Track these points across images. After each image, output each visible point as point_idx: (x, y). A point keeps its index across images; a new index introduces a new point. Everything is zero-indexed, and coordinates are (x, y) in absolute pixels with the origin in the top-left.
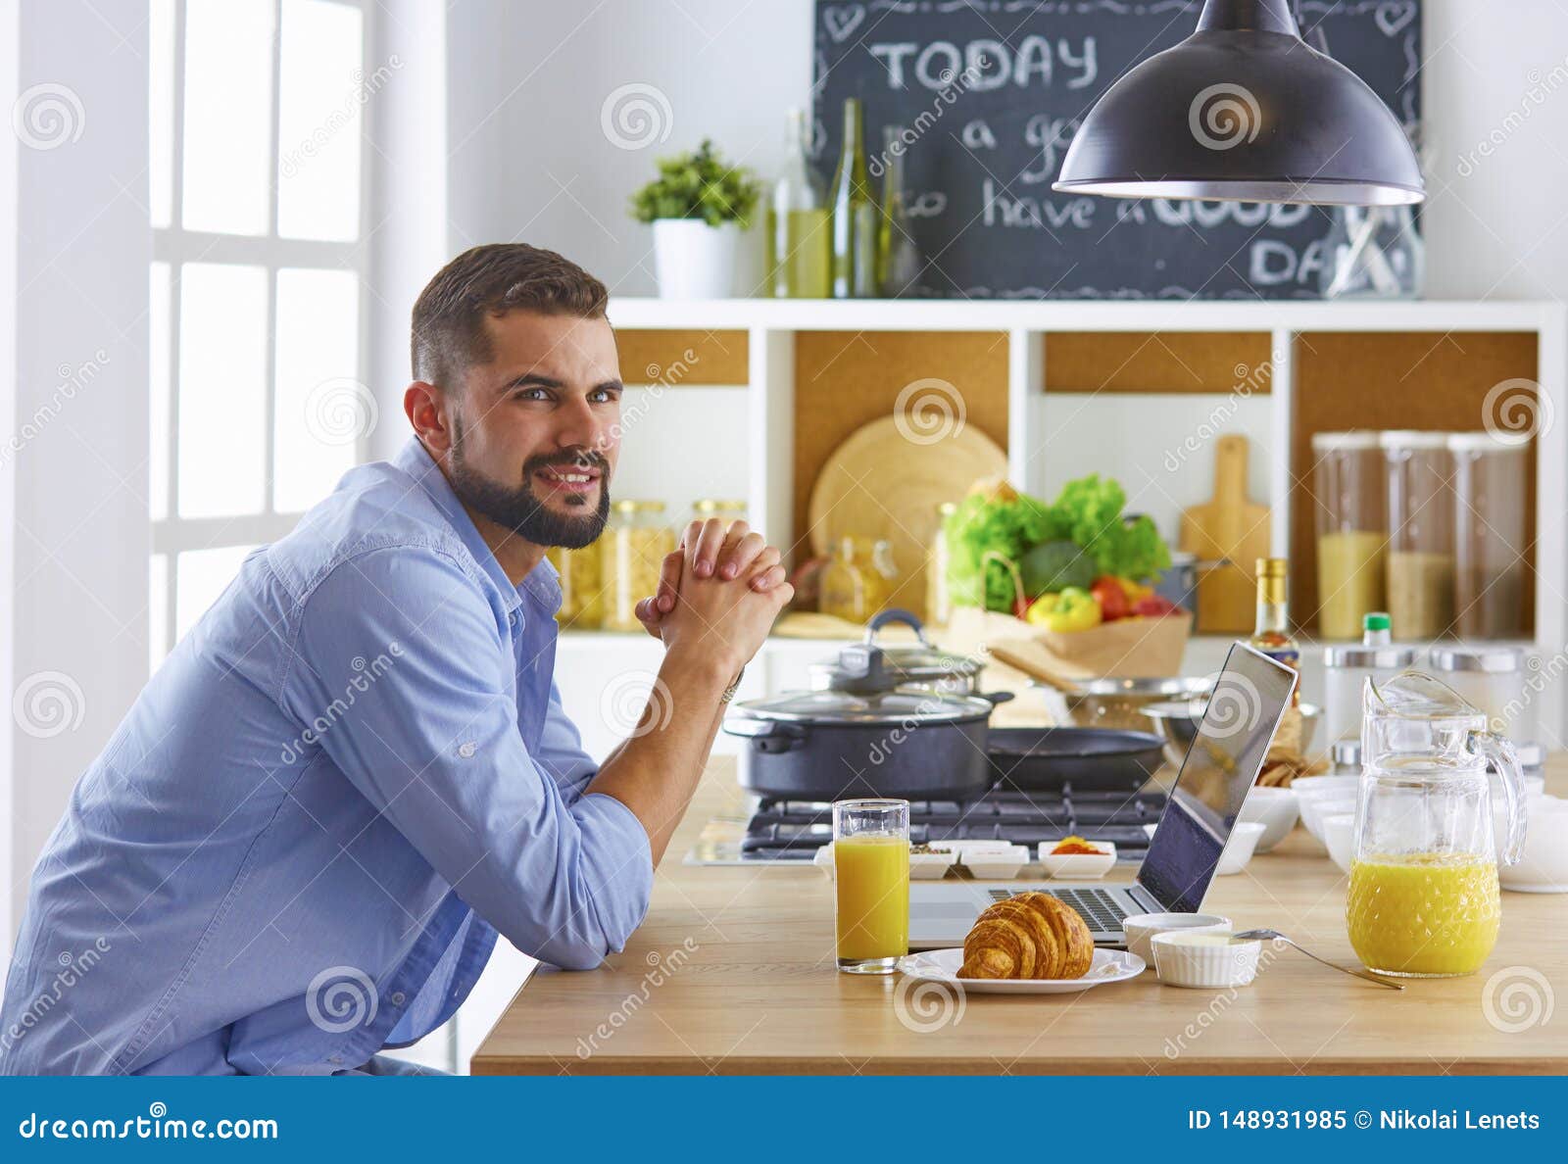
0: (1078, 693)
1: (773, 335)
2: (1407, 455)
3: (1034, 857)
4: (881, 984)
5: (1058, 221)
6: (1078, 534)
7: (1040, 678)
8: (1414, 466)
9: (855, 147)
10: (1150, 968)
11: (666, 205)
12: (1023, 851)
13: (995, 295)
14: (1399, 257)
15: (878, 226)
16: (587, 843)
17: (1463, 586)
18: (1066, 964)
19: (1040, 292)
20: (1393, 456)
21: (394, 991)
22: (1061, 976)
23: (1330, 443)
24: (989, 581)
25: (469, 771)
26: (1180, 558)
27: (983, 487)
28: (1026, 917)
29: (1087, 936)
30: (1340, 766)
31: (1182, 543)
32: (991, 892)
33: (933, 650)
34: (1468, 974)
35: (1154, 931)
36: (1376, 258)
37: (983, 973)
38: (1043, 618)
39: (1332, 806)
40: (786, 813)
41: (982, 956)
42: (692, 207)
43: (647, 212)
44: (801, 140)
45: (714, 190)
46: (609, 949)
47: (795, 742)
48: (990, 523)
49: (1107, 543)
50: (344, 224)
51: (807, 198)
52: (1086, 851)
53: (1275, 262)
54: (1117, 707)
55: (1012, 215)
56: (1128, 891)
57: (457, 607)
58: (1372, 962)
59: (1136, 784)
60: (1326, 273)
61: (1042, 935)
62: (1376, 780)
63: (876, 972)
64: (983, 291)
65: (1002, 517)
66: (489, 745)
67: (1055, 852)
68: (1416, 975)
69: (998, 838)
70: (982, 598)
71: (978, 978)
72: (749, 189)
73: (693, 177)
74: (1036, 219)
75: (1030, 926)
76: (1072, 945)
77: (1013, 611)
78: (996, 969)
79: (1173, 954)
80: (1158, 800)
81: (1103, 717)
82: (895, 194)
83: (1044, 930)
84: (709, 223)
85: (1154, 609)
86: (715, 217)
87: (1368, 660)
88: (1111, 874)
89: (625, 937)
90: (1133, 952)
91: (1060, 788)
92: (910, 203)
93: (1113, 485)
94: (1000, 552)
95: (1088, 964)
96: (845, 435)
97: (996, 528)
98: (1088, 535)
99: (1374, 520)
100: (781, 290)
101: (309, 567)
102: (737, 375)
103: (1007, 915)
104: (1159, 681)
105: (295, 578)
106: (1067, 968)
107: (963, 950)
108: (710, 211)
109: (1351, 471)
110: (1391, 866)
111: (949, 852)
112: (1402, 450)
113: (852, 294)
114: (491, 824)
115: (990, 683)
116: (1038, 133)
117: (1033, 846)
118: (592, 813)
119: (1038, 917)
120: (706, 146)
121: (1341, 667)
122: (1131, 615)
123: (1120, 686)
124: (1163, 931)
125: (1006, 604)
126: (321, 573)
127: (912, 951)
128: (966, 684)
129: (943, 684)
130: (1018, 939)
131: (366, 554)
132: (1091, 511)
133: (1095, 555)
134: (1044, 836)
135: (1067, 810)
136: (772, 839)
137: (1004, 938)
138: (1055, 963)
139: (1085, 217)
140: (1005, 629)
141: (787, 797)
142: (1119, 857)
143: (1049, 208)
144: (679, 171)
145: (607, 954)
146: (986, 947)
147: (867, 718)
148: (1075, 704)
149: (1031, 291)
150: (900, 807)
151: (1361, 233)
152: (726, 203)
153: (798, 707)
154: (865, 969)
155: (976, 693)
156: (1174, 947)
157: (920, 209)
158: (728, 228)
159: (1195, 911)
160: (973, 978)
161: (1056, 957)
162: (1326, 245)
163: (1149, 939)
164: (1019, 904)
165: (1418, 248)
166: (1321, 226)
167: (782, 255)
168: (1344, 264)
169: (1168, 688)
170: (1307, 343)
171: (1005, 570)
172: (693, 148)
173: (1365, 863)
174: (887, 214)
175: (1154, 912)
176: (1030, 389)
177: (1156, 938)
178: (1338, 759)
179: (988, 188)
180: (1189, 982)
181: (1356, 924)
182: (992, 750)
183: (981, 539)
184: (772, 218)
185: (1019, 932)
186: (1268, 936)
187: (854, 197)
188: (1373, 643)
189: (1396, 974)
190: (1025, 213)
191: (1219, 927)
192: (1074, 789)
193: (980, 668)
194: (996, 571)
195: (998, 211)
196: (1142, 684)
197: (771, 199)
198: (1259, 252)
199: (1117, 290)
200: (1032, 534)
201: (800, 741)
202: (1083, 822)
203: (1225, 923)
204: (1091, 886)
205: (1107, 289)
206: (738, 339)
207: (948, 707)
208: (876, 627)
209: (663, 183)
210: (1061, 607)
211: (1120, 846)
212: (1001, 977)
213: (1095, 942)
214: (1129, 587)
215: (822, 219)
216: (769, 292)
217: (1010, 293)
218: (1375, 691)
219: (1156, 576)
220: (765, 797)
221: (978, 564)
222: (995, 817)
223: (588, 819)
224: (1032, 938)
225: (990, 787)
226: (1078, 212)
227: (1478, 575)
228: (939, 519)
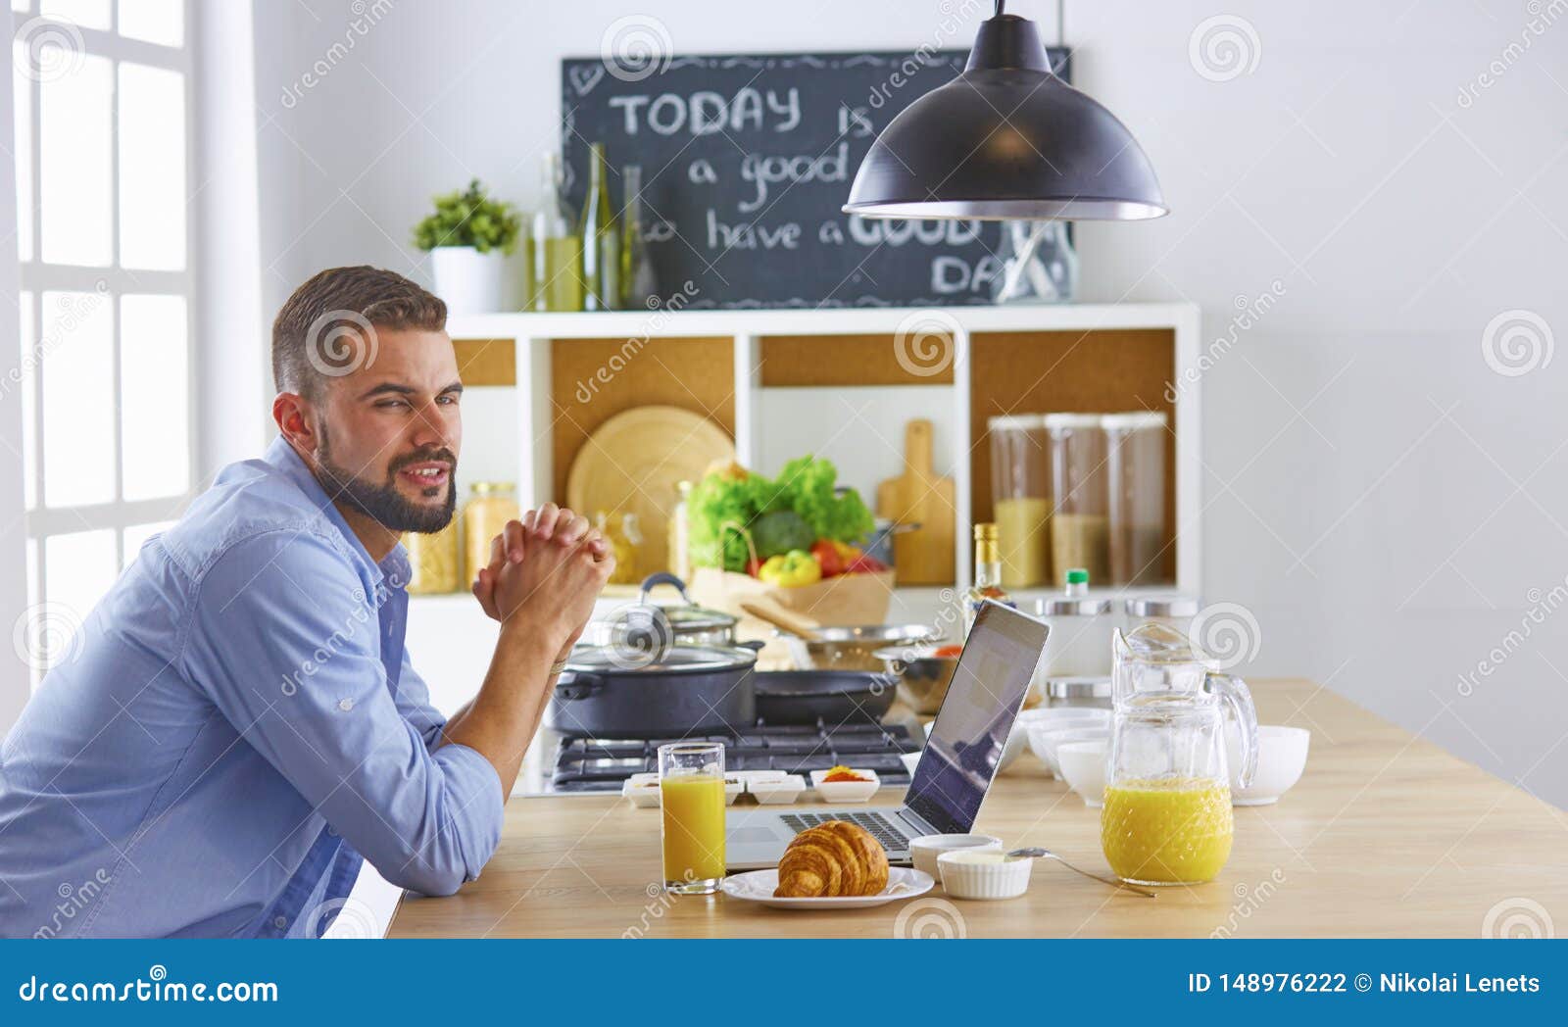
0: (818, 641)
1: (535, 343)
2: (1068, 433)
3: (809, 783)
4: (705, 904)
5: (770, 243)
6: (798, 505)
7: (784, 628)
8: (1073, 443)
9: (600, 184)
10: (938, 883)
11: (444, 236)
12: (799, 779)
13: (719, 306)
14: (1057, 268)
16: (451, 783)
17: (1116, 541)
18: (867, 883)
19: (757, 303)
20: (1056, 435)
21: (277, 916)
22: (863, 894)
23: (1004, 424)
24: (726, 546)
25: (348, 724)
26: (881, 523)
27: (718, 467)
28: (832, 843)
29: (883, 857)
30: (1053, 700)
31: (879, 510)
32: (781, 817)
33: (695, 607)
34: (1205, 882)
35: (937, 852)
36: (1038, 271)
37: (796, 893)
38: (773, 577)
39: (1063, 734)
40: (587, 750)
41: (796, 877)
42: (465, 237)
43: (426, 241)
44: (555, 178)
45: (483, 222)
46: (467, 876)
47: (594, 690)
48: (726, 497)
49: (822, 513)
50: (174, 257)
51: (560, 228)
52: (853, 779)
53: (952, 275)
54: (851, 651)
55: (732, 239)
56: (898, 813)
57: (335, 581)
58: (1125, 873)
59: (878, 717)
60: (997, 283)
61: (847, 858)
62: (1127, 717)
63: (700, 892)
64: (709, 303)
65: (736, 492)
66: (364, 701)
67: (827, 780)
68: (1163, 884)
69: (773, 769)
70: (721, 560)
71: (793, 896)
72: (511, 221)
73: (465, 212)
74: (751, 242)
75: (836, 850)
76: (872, 867)
77: (747, 570)
78: (808, 889)
79: (960, 872)
80: (900, 732)
81: (840, 660)
82: (634, 224)
83: (848, 854)
84: (479, 249)
85: (862, 567)
86: (484, 244)
87: (1073, 609)
88: (877, 797)
89: (481, 868)
90: (920, 869)
91: (815, 723)
92: (646, 230)
93: (827, 463)
94: (735, 522)
95: (885, 882)
96: (596, 426)
97: (731, 501)
98: (806, 504)
99: (1040, 487)
100: (541, 305)
101: (203, 549)
102: (507, 378)
103: (817, 841)
104: (883, 628)
105: (190, 559)
106: (868, 886)
107: (777, 871)
108: (479, 239)
109: (1021, 447)
110: (1140, 790)
111: (736, 782)
112: (1063, 429)
113: (600, 308)
114: (368, 769)
115: (743, 634)
116: (752, 169)
117: (806, 774)
118: (452, 760)
119: (843, 842)
120: (474, 185)
121: (1050, 615)
122: (844, 571)
123: (852, 634)
124: (945, 851)
125: (741, 565)
126: (214, 555)
127: (730, 873)
128: (724, 635)
129: (705, 636)
130: (826, 862)
131: (254, 537)
132: (808, 486)
133: (812, 523)
134: (814, 766)
135: (825, 743)
136: (581, 773)
137: (812, 860)
138: (858, 882)
139: (793, 240)
140: (740, 583)
141: (585, 736)
142: (882, 783)
143: (763, 233)
144: (453, 207)
145: (464, 881)
146: (798, 869)
147: (653, 668)
148: (815, 650)
149: (749, 302)
150: (717, 749)
151: (1025, 248)
152: (493, 233)
153: (595, 659)
154: (689, 889)
155: (732, 643)
156: (959, 865)
157: (654, 235)
158: (495, 255)
159: (967, 831)
160: (788, 896)
161: (858, 876)
162: (997, 258)
163: (936, 858)
164: (824, 831)
165: (1073, 260)
166: (992, 241)
167: (540, 275)
168: (1012, 276)
169: (891, 635)
170: (981, 342)
171: (739, 536)
172: (463, 187)
173: (1118, 789)
174: (627, 240)
175: (929, 834)
176: (752, 385)
177: (941, 858)
178: (1052, 693)
179: (711, 217)
180: (972, 895)
181: (1111, 840)
182: (759, 692)
183: (719, 511)
184: (531, 246)
185: (826, 855)
186: (1037, 854)
187: (599, 225)
188: (1074, 594)
189: (1146, 883)
190: (743, 237)
191: (990, 846)
192: (826, 723)
193: (736, 621)
194: (732, 538)
195: (720, 236)
196: (869, 631)
197: (530, 229)
198: (939, 266)
199: (821, 300)
200: (762, 507)
201: (598, 689)
202: (841, 751)
203: (996, 842)
204: (867, 809)
205: (812, 298)
206: (508, 346)
207: (719, 656)
208: (647, 588)
209: (439, 216)
210: (787, 566)
211: (879, 772)
212: (812, 895)
213: (889, 860)
214: (842, 549)
215: (573, 244)
216: (532, 308)
217: (732, 304)
218: (1123, 637)
219: (863, 539)
220: (567, 736)
221: (717, 533)
222: (764, 749)
223: (450, 764)
224: (839, 861)
225: (755, 724)
226: (787, 235)
227: (1128, 532)
228: (678, 496)
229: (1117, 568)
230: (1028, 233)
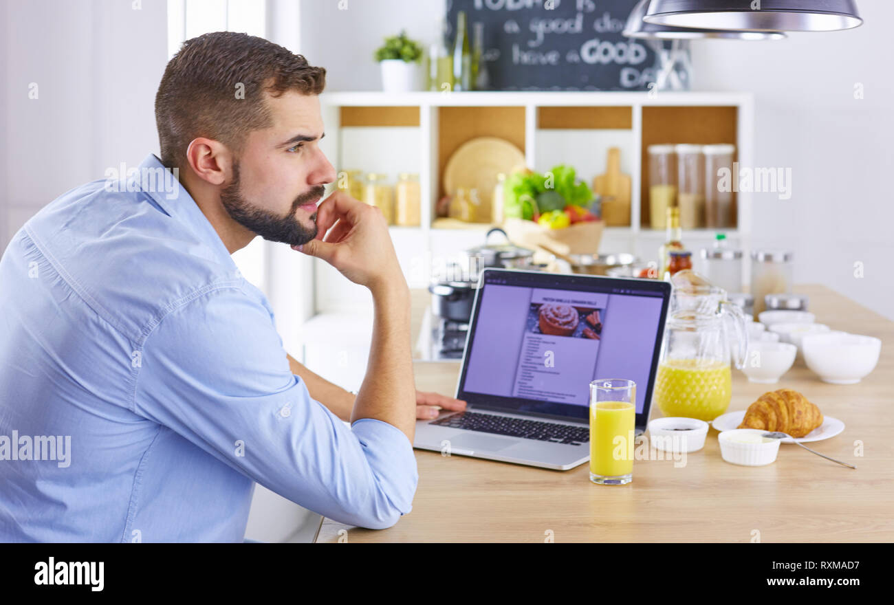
0: (576, 264)
2: (687, 155)
5: (544, 61)
8: (690, 160)
11: (388, 55)
13: (519, 88)
14: (683, 75)
15: (473, 62)
17: (709, 207)
19: (536, 88)
20: (681, 155)
23: (656, 150)
24: (523, 208)
26: (596, 197)
27: (518, 169)
31: (595, 190)
36: (674, 76)
38: (546, 223)
42: (398, 55)
43: (380, 58)
44: (443, 29)
45: (407, 49)
48: (523, 184)
49: (569, 192)
51: (443, 52)
53: (631, 78)
54: (593, 269)
55: (526, 58)
60: (652, 81)
65: (528, 182)
70: (521, 215)
72: (420, 49)
73: (398, 44)
74: (535, 60)
77: (533, 219)
82: (479, 51)
84: (405, 61)
85: (589, 219)
87: (721, 256)
92: (485, 54)
93: (572, 168)
94: (527, 196)
96: (458, 146)
97: (525, 186)
98: (563, 188)
99: (673, 180)
100: (433, 88)
102: (415, 123)
108: (405, 57)
109: (663, 161)
112: (685, 154)
113: (463, 90)
116: (536, 26)
120: (403, 32)
122: (581, 221)
125: (530, 217)
133: (565, 197)
139: (556, 58)
140: (529, 226)
143: (541, 56)
144: (393, 42)
148: (575, 268)
149: (533, 88)
151: (668, 65)
152: (412, 54)
157: (489, 57)
158: (412, 64)
162: (653, 69)
165: (691, 71)
166: (651, 62)
167: (434, 75)
168: (661, 78)
170: (647, 111)
171: (530, 203)
172: (397, 33)
174: (476, 59)
176: (534, 128)
179: (515, 48)
184: (429, 62)
187: (462, 52)
190: (531, 58)
193: (534, 252)
194: (527, 206)
195: (520, 58)
197: (429, 54)
198: (625, 74)
199: (568, 86)
200: (540, 188)
206: (416, 110)
209: (386, 47)
210: (552, 218)
214: (580, 210)
215: (449, 61)
216: (429, 89)
217: (525, 89)
219: (589, 204)
221: (517, 200)
226: (552, 58)
227: (715, 204)
228: (497, 182)
229: (710, 219)
230: (669, 57)
